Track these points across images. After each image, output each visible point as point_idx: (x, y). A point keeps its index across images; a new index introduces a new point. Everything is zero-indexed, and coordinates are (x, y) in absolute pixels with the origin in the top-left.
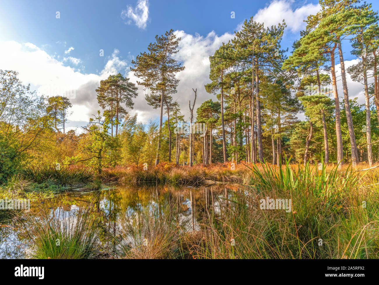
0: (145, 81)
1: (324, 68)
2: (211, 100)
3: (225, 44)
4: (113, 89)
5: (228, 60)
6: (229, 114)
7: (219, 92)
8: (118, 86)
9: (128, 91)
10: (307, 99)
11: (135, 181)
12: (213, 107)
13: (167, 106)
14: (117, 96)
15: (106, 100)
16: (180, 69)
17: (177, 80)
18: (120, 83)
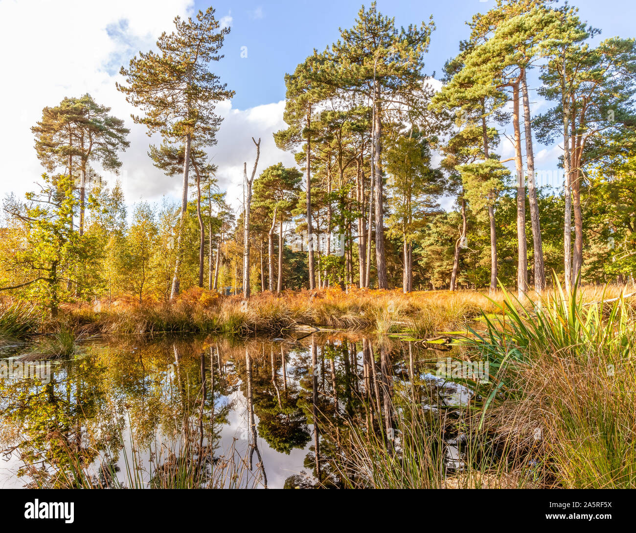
0: (149, 114)
1: (495, 115)
2: (281, 165)
3: (318, 53)
4: (74, 128)
5: (323, 84)
6: (317, 193)
7: (300, 148)
8: (85, 122)
9: (107, 136)
10: (471, 170)
11: (141, 332)
12: (284, 178)
13: (196, 170)
14: (83, 145)
15: (57, 152)
16: (224, 94)
17: (218, 117)
18: (90, 115)
